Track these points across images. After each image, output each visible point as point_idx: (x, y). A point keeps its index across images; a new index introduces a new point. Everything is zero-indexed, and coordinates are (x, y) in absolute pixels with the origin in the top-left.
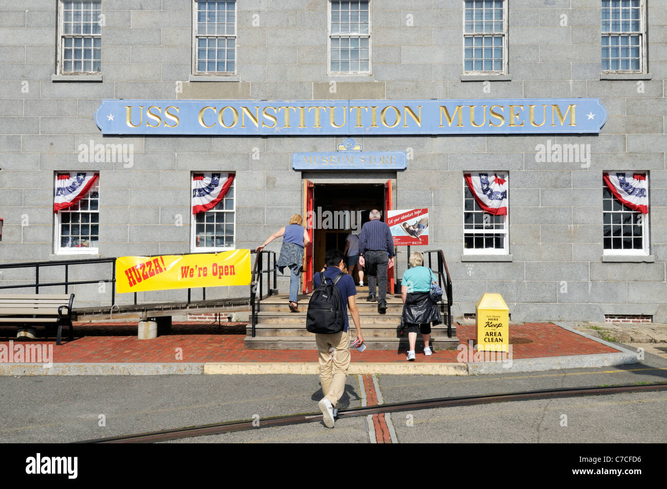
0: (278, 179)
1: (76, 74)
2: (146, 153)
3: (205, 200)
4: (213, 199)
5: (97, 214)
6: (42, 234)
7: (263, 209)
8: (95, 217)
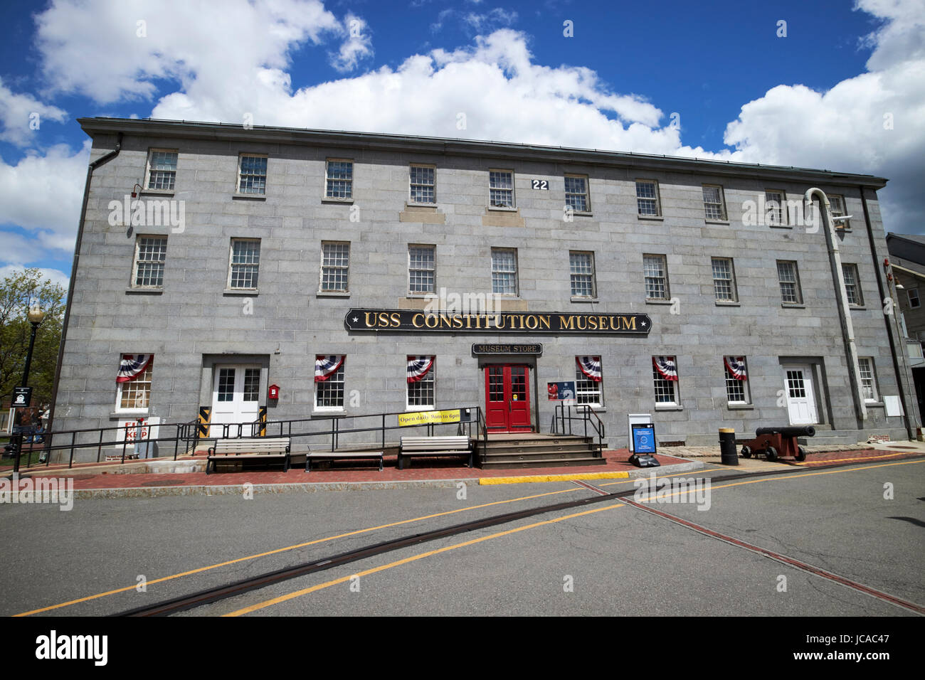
0: (463, 360)
1: (330, 291)
2: (378, 343)
3: (416, 373)
4: (419, 374)
5: (343, 383)
6: (305, 397)
7: (454, 380)
8: (341, 386)
